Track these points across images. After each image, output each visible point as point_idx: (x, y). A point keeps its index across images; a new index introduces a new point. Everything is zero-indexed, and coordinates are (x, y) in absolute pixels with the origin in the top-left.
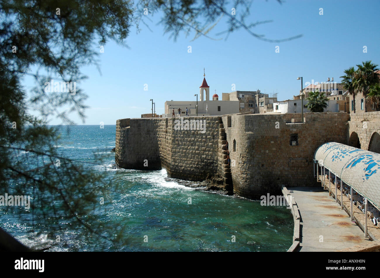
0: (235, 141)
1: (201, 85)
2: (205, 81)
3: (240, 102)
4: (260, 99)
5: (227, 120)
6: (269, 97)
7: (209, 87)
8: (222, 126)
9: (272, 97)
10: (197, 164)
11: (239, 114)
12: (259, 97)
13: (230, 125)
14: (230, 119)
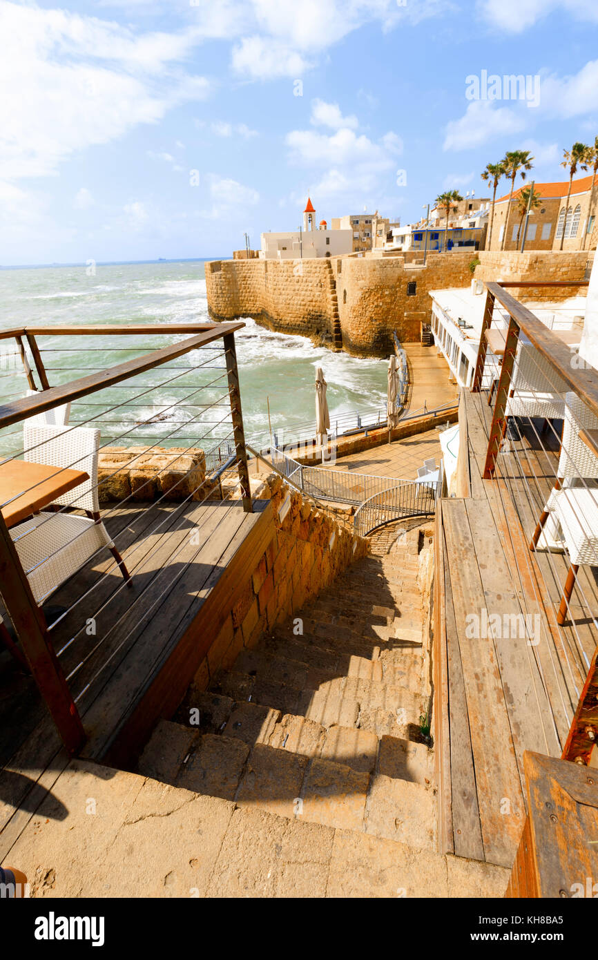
0: (345, 292)
1: (305, 209)
2: (309, 204)
3: (354, 231)
4: (378, 225)
5: (336, 264)
6: (390, 222)
7: (314, 211)
8: (331, 272)
9: (394, 222)
10: (303, 318)
11: (351, 254)
12: (378, 222)
13: (340, 271)
14: (340, 263)
